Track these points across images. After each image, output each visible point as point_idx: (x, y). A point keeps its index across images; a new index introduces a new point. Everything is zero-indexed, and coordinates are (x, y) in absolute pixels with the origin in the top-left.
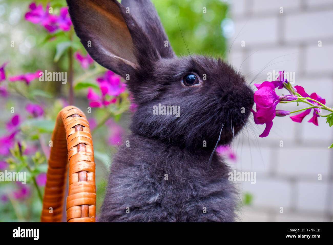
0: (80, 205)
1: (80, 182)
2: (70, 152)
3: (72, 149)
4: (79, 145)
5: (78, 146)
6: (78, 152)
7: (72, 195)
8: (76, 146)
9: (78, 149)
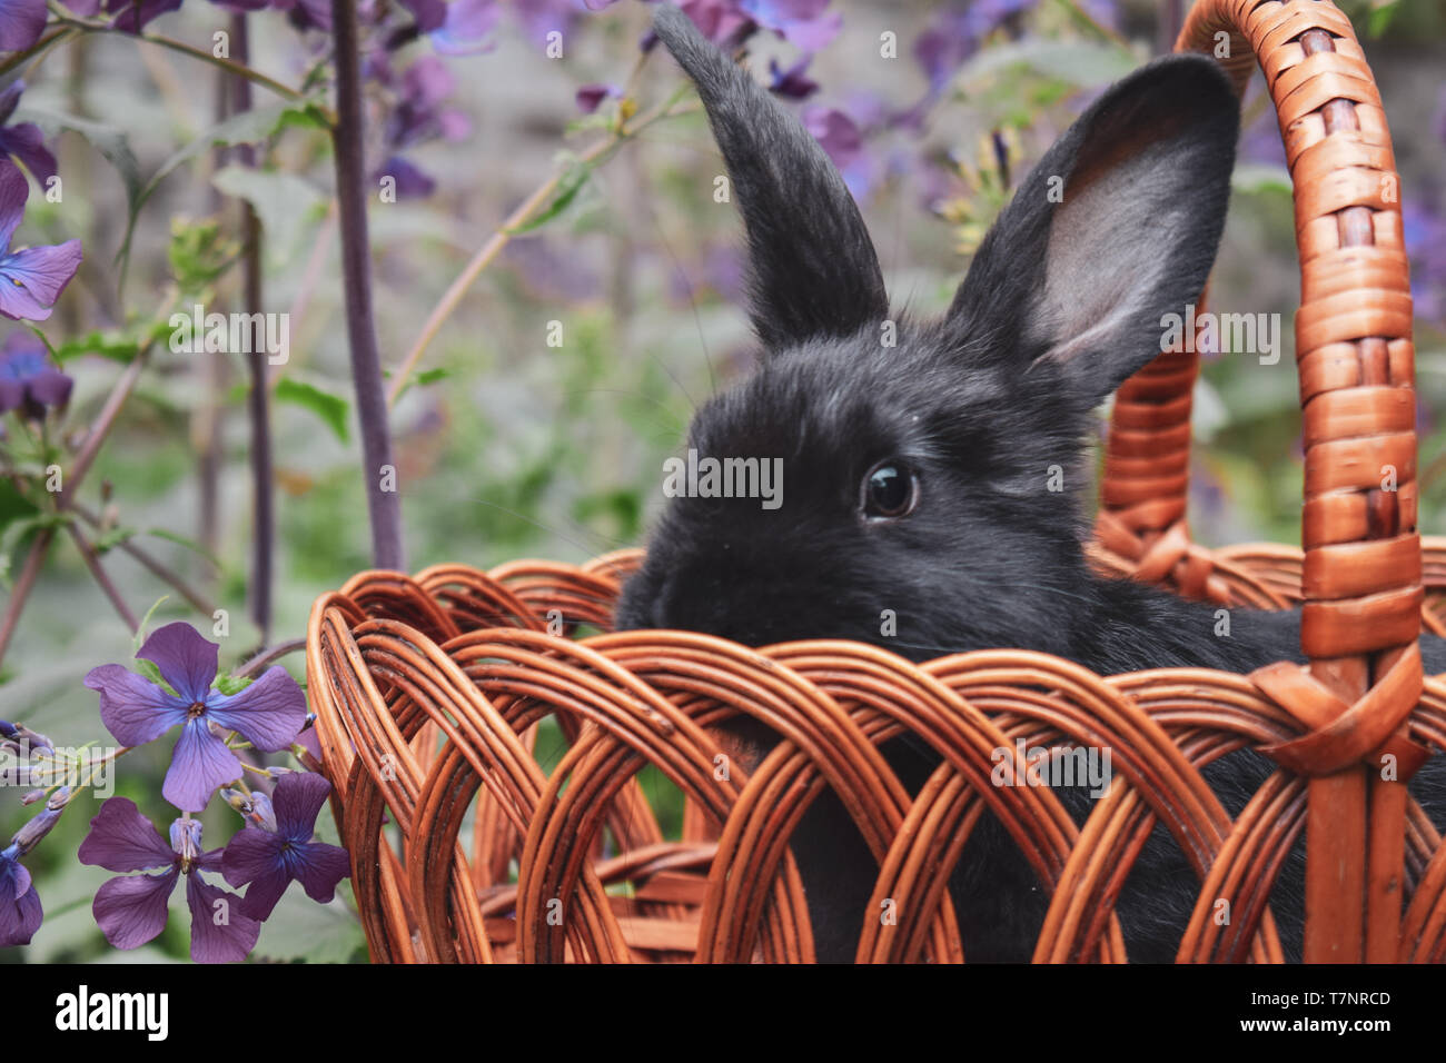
0: (1355, 341)
1: (1346, 252)
2: (1294, 135)
3: (1300, 123)
4: (1328, 106)
5: (1325, 109)
6: (1328, 132)
7: (1317, 303)
8: (1318, 110)
9: (1327, 122)
